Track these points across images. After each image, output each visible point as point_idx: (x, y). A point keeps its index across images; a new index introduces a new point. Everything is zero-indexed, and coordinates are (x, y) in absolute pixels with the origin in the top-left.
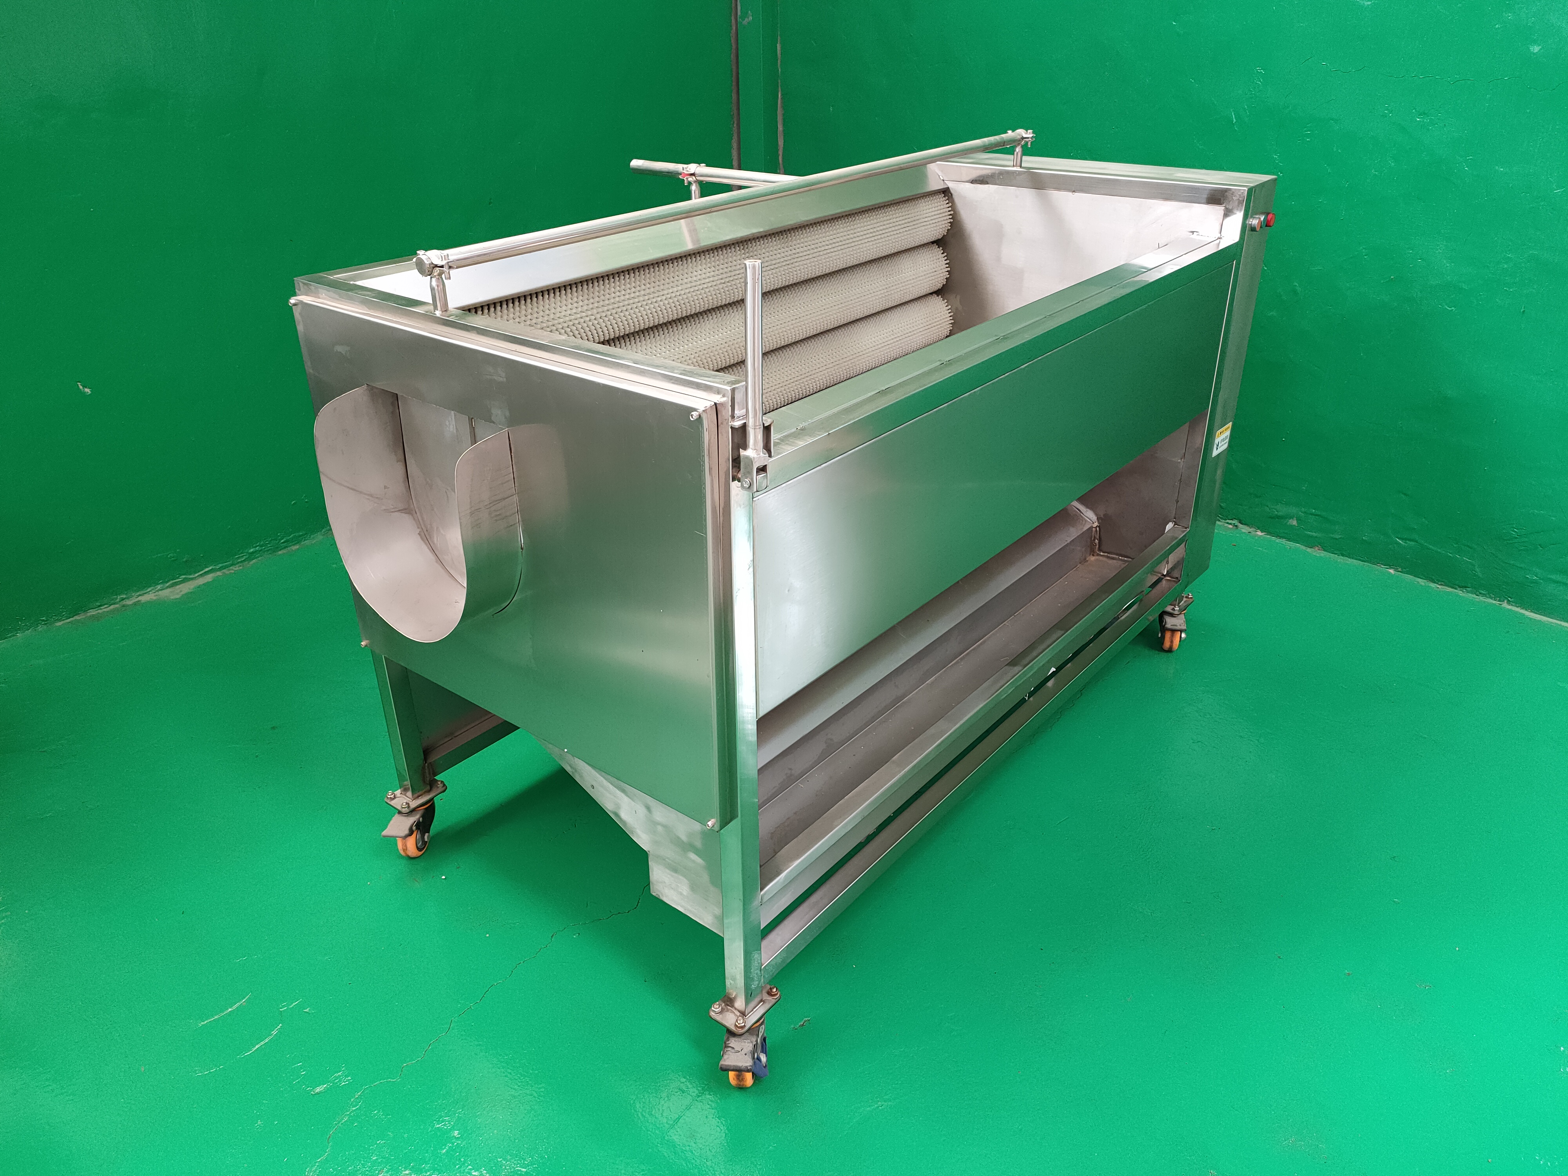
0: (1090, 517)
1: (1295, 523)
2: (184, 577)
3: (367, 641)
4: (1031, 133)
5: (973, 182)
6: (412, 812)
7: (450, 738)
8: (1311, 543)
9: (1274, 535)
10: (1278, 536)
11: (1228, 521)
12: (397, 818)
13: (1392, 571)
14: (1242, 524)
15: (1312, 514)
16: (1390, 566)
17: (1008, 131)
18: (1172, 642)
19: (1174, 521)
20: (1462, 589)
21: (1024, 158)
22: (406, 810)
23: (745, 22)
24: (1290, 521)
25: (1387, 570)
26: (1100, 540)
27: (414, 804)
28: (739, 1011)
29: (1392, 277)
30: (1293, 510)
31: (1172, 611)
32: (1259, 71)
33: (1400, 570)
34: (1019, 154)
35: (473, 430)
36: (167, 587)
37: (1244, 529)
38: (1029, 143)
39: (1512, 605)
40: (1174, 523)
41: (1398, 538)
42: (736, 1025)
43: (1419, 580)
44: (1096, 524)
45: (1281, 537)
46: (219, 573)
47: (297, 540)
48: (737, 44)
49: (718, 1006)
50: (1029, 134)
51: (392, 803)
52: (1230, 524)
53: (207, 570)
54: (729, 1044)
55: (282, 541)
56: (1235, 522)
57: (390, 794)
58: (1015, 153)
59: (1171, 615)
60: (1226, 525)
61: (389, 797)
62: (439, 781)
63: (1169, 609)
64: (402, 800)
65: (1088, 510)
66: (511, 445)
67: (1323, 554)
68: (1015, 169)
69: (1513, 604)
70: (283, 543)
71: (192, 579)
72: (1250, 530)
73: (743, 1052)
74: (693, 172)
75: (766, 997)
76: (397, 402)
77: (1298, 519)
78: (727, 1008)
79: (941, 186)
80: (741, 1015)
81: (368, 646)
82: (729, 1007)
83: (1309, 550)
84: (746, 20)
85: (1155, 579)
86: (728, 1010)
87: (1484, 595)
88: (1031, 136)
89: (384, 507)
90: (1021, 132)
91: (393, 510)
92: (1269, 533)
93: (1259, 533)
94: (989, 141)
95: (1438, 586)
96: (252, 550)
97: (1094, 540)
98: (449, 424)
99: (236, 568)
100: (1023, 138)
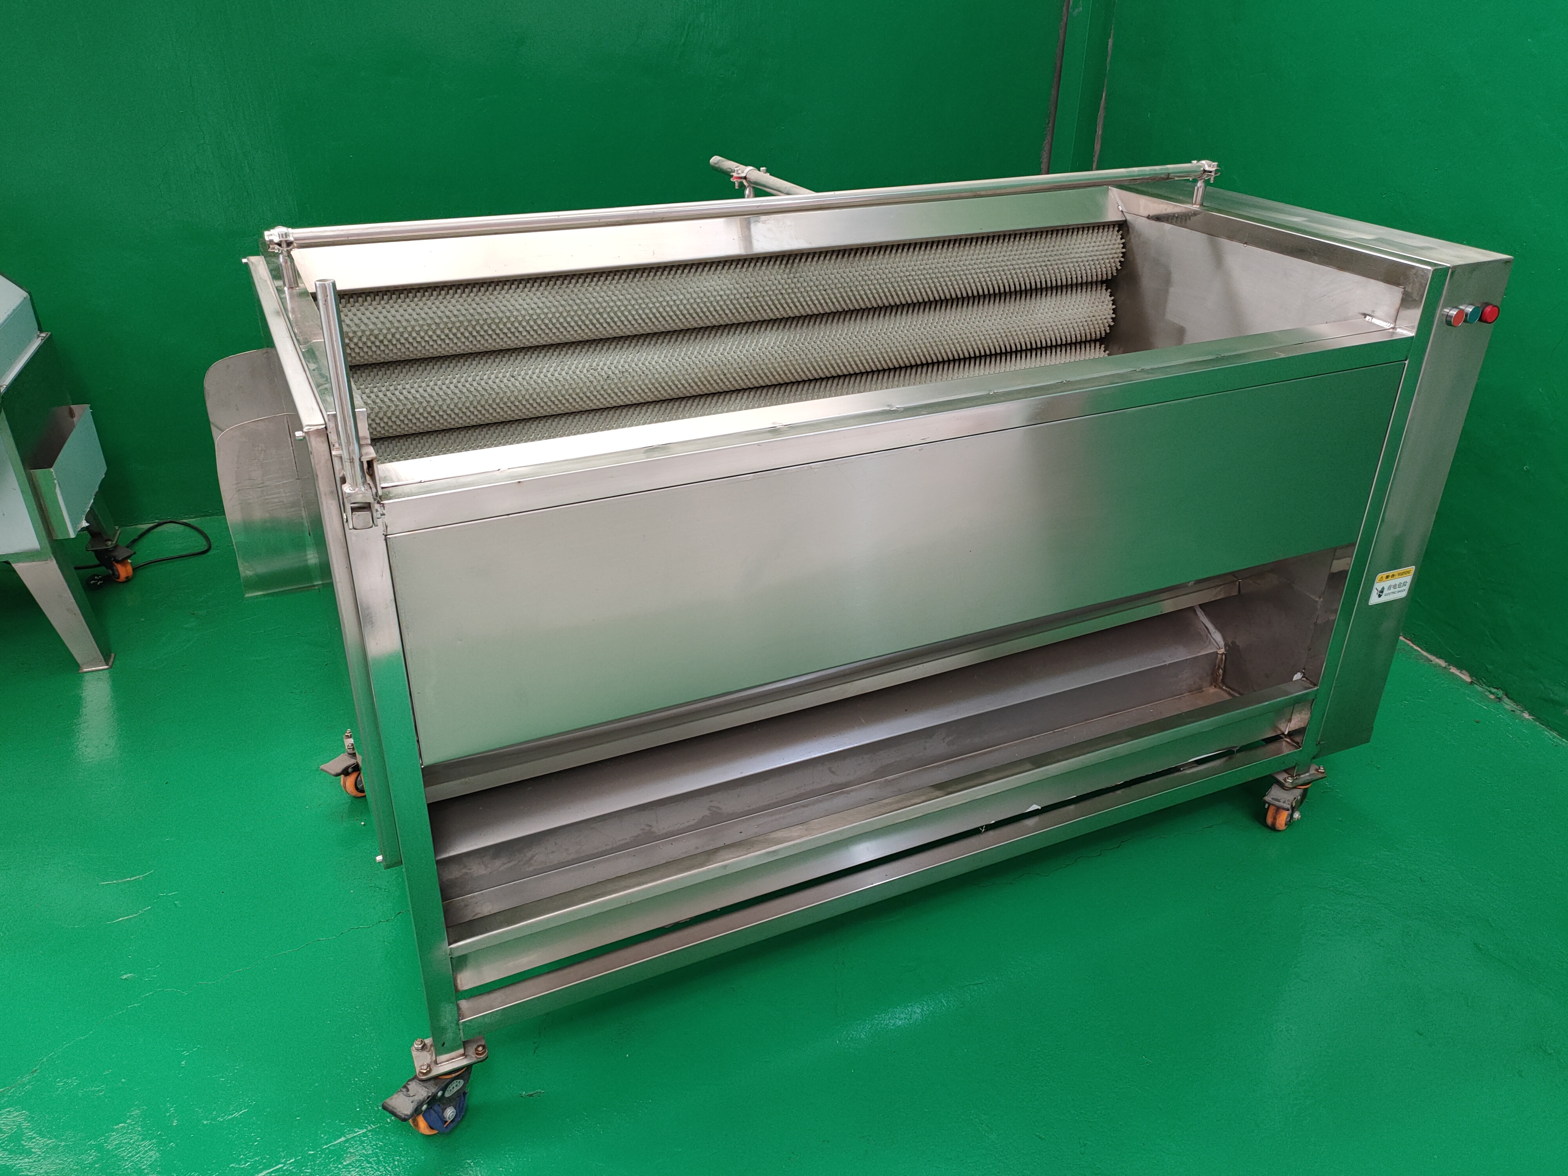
0: (1217, 642)
4: (1215, 166)
5: (1149, 217)
11: (1492, 689)
12: (342, 756)
14: (1508, 698)
18: (1275, 819)
19: (1303, 672)
23: (1075, 13)
26: (1224, 672)
37: (1508, 704)
38: (1213, 179)
40: (1303, 675)
42: (420, 1069)
44: (1222, 651)
49: (419, 1043)
50: (1212, 167)
54: (407, 1085)
59: (1282, 786)
60: (1487, 693)
61: (345, 734)
65: (1217, 632)
73: (411, 1099)
74: (744, 175)
78: (430, 1048)
79: (1119, 218)
80: (434, 1061)
86: (429, 1051)
88: (1214, 169)
90: (1205, 164)
93: (1526, 715)
97: (1218, 669)
100: (1204, 172)
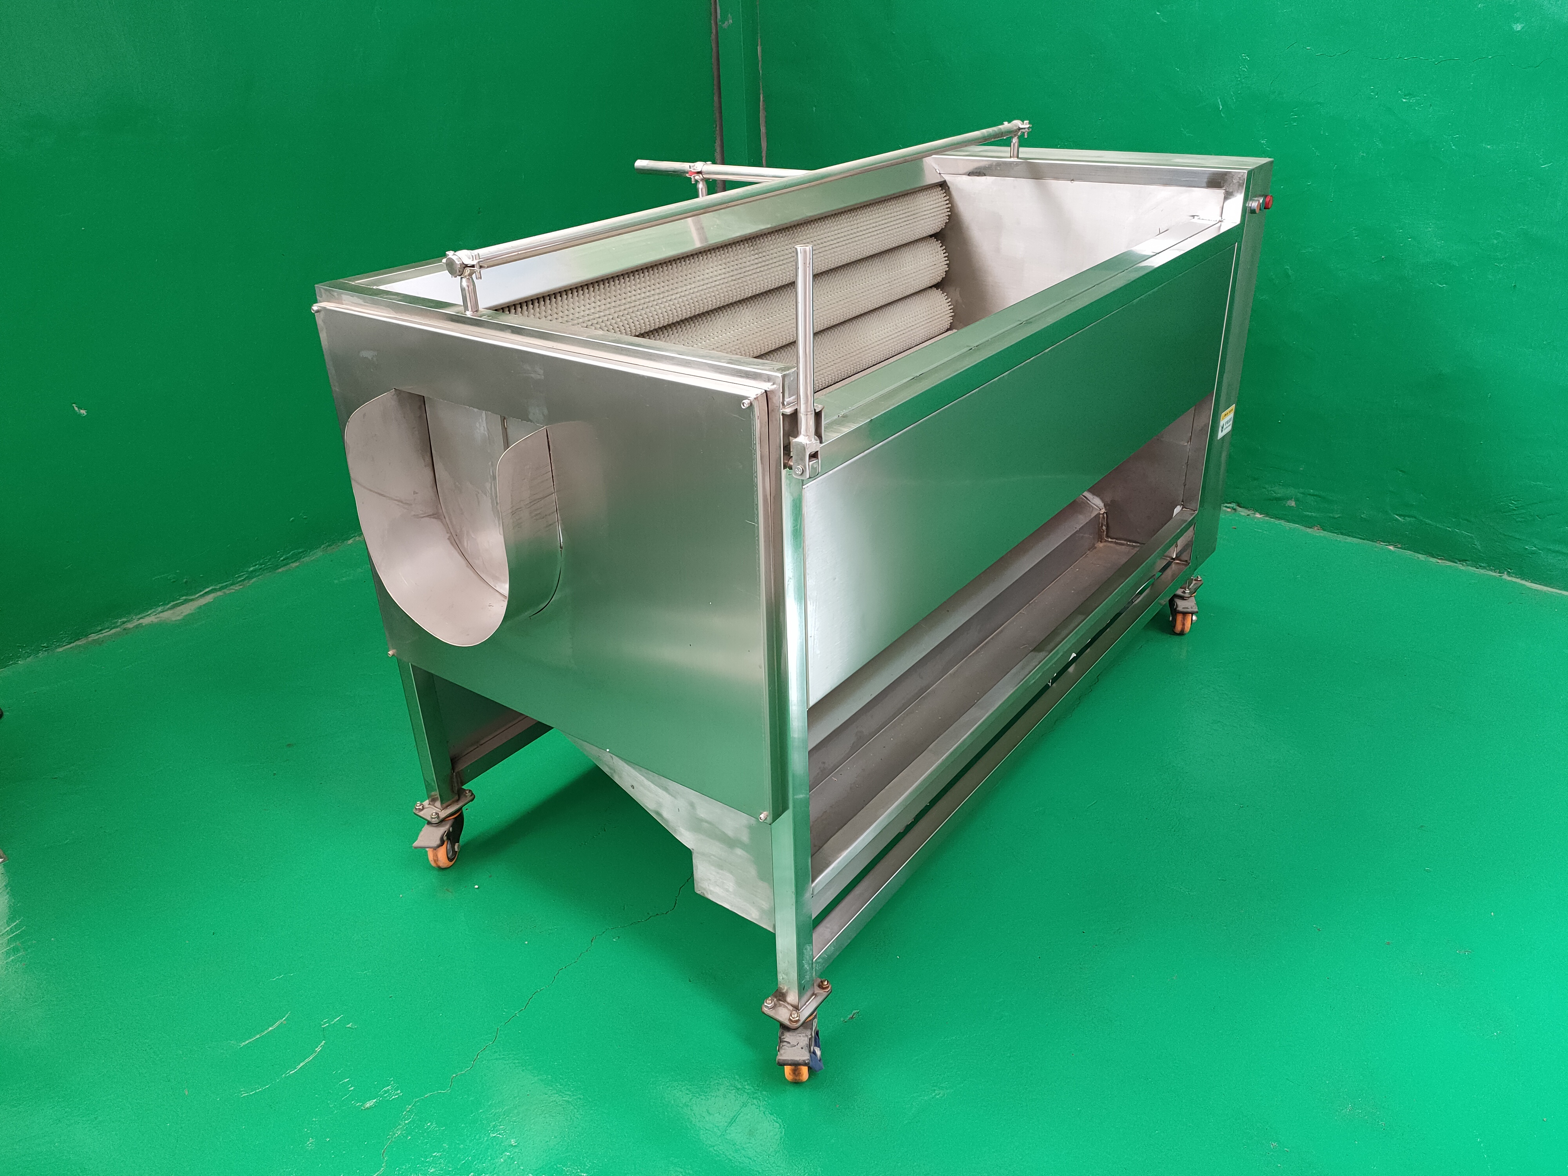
0: (1097, 504)
1: (1293, 504)
2: (184, 598)
3: (394, 651)
4: (1028, 123)
5: (970, 174)
6: (442, 822)
7: (476, 747)
8: (1309, 523)
9: (1272, 517)
10: (1277, 518)
11: (1226, 505)
12: (427, 829)
13: (1391, 548)
14: (1240, 507)
15: (1310, 495)
16: (1389, 542)
17: (1004, 123)
18: (1183, 624)
19: (1182, 505)
20: (1461, 562)
21: (1021, 149)
22: (435, 821)
23: (725, 25)
24: (1288, 502)
25: (1387, 547)
26: (1108, 526)
27: (443, 814)
28: (792, 1006)
29: (1383, 257)
30: (1291, 491)
31: (1182, 594)
32: (1244, 57)
33: (1399, 546)
34: (1016, 145)
35: (505, 430)
36: (169, 609)
37: (1243, 512)
38: (1026, 134)
39: (1512, 577)
40: (1182, 506)
41: (1397, 515)
42: (790, 1019)
43: (1420, 556)
44: (1103, 511)
45: (1280, 519)
46: (219, 593)
47: (297, 557)
48: (718, 46)
49: (770, 1002)
50: (1025, 125)
51: (421, 814)
52: (1229, 507)
53: (207, 590)
54: (784, 1038)
55: (282, 559)
56: (1233, 505)
57: (418, 805)
58: (1012, 144)
59: (1182, 598)
61: (417, 808)
62: (467, 790)
63: (1179, 592)
64: (431, 810)
65: (1095, 497)
66: (550, 443)
67: (1323, 533)
68: (1012, 160)
69: (1514, 575)
70: (282, 560)
71: (192, 600)
72: (1249, 513)
73: (799, 1046)
74: (699, 170)
75: (818, 990)
76: (423, 406)
77: (1297, 500)
78: (779, 1003)
79: (938, 180)
80: (794, 1009)
81: (395, 655)
82: (781, 1002)
83: (1309, 530)
84: (726, 23)
85: (1164, 563)
86: (780, 1005)
87: (1484, 568)
88: (1028, 126)
89: (413, 513)
90: (1017, 123)
91: (422, 516)
92: (1267, 515)
93: (1258, 515)
94: (987, 132)
95: (1439, 561)
96: (252, 569)
97: (1102, 526)
98: (480, 426)
99: (237, 587)
100: (1020, 129)
